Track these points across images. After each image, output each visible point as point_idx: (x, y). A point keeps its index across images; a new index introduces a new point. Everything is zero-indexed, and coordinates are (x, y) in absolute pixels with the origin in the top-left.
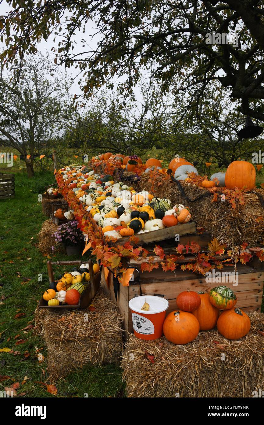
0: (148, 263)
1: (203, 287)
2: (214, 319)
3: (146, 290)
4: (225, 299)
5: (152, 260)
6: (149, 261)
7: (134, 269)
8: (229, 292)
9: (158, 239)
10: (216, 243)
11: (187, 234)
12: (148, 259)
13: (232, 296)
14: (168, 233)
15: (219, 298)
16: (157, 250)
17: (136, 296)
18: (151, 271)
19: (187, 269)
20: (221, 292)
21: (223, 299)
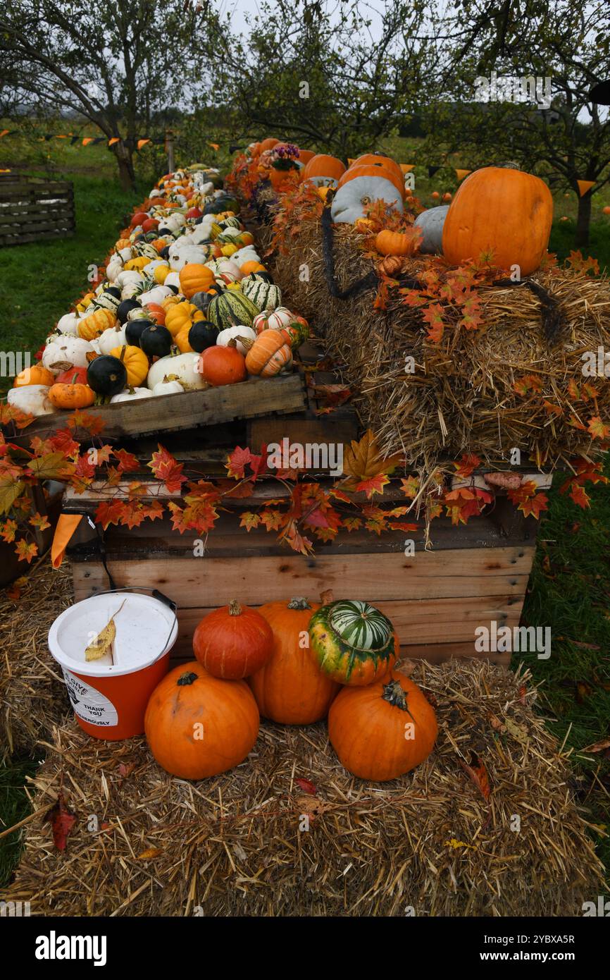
0: (126, 502)
1: (318, 580)
2: (320, 700)
3: (129, 578)
4: (346, 655)
5: (140, 492)
6: (129, 494)
7: (79, 517)
8: (369, 633)
9: (171, 424)
10: (370, 450)
11: (274, 413)
12: (126, 490)
13: (376, 645)
14: (205, 405)
15: (330, 648)
16: (159, 462)
17: (95, 591)
18: (138, 524)
19: (262, 527)
20: (342, 630)
21: (341, 656)
